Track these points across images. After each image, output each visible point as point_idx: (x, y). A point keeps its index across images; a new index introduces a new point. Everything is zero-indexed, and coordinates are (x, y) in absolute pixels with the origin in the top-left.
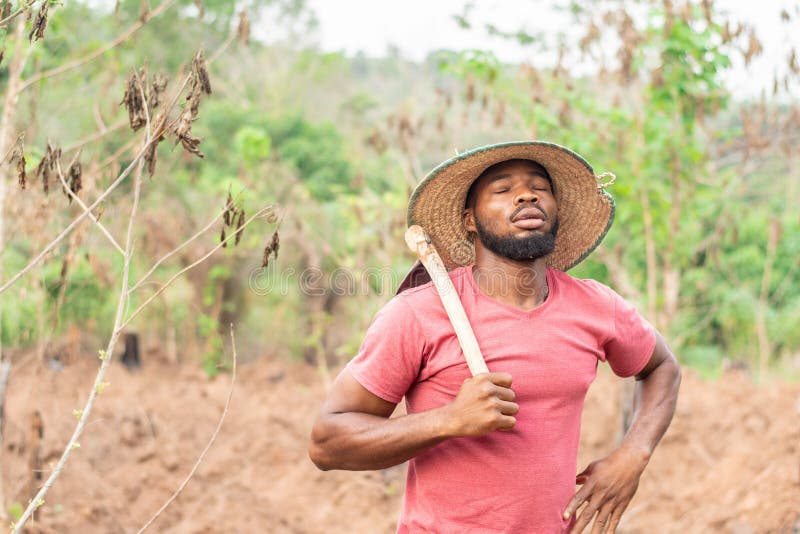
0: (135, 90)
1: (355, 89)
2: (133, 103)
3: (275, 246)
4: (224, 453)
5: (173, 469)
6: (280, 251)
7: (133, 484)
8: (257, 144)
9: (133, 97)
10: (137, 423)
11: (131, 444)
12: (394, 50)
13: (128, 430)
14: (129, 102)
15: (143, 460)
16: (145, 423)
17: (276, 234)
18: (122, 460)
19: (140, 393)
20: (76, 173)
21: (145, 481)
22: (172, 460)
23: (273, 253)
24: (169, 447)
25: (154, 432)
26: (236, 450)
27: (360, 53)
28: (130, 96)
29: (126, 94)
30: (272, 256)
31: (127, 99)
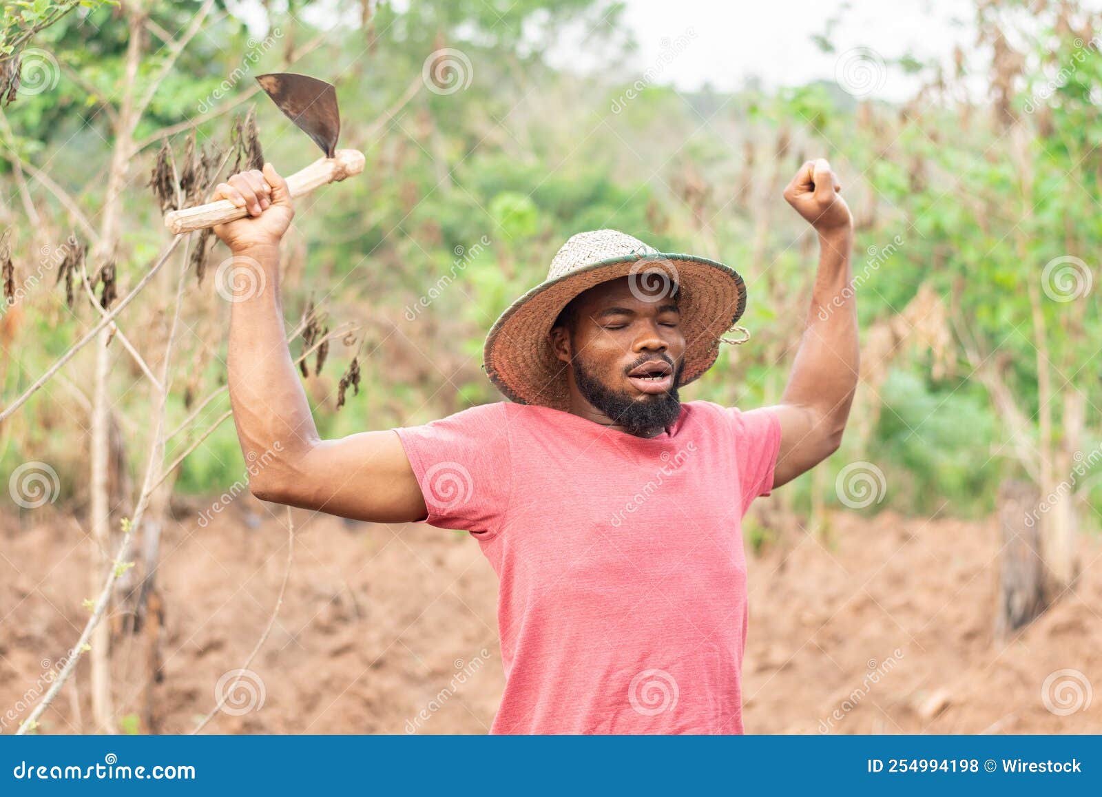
0: (167, 167)
1: (696, 135)
2: (164, 185)
3: (354, 377)
4: (452, 644)
5: (378, 665)
6: (361, 385)
7: (310, 686)
8: (520, 217)
9: (163, 178)
10: (336, 602)
11: (327, 630)
12: (754, 83)
13: (323, 611)
14: (159, 183)
15: (337, 653)
16: (348, 603)
17: (355, 362)
18: (312, 651)
19: (358, 560)
20: (108, 278)
21: (327, 684)
22: (376, 653)
23: (352, 386)
24: (373, 635)
25: (360, 613)
26: (468, 640)
27: (707, 87)
28: (159, 175)
29: (154, 172)
30: (350, 390)
31: (155, 178)
